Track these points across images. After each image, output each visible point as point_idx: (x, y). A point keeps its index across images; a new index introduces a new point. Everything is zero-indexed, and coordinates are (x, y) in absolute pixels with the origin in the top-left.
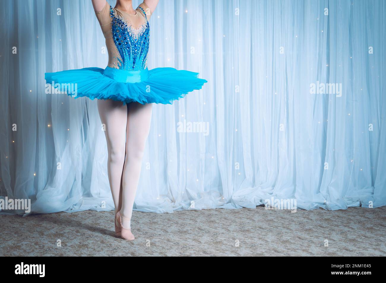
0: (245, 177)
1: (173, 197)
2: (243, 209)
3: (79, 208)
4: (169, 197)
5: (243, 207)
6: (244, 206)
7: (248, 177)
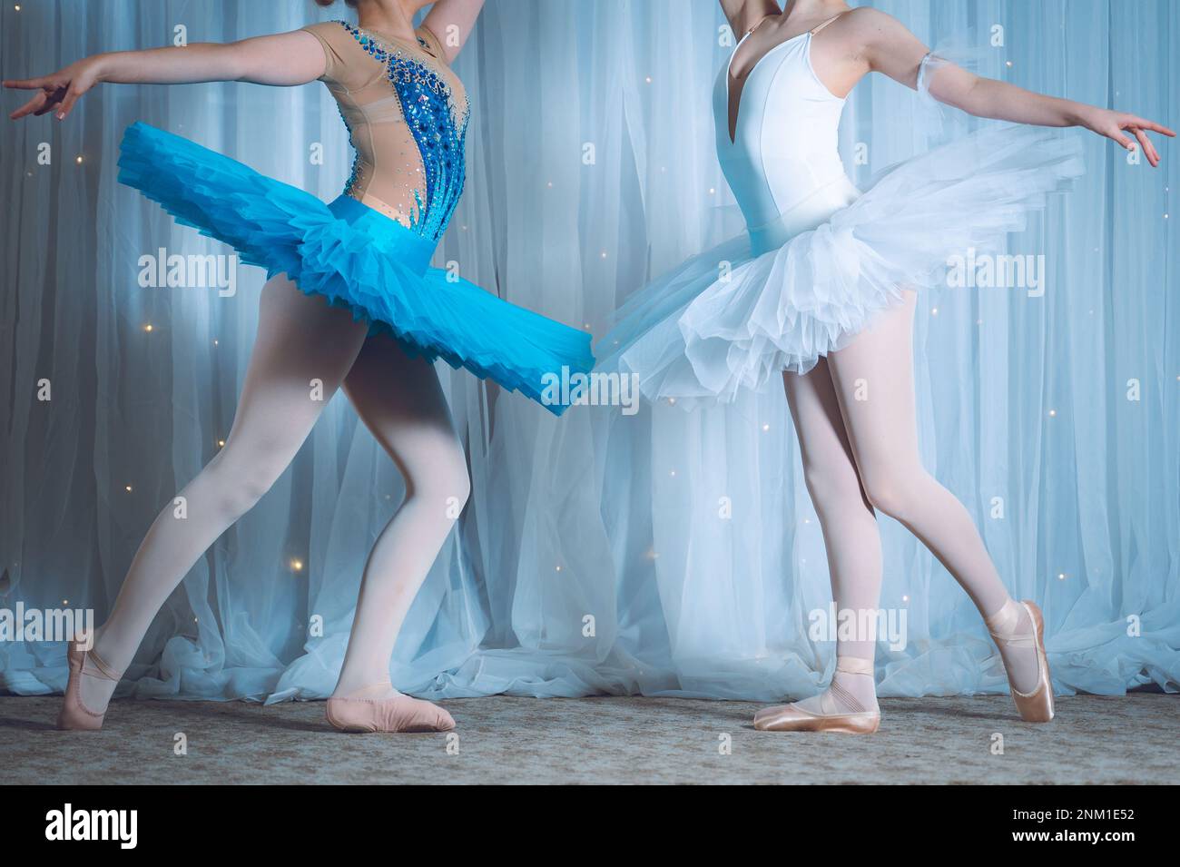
0: (1085, 584)
1: (816, 655)
2: (1079, 697)
3: (469, 683)
4: (800, 654)
5: (1081, 693)
6: (1082, 685)
7: (1094, 583)
